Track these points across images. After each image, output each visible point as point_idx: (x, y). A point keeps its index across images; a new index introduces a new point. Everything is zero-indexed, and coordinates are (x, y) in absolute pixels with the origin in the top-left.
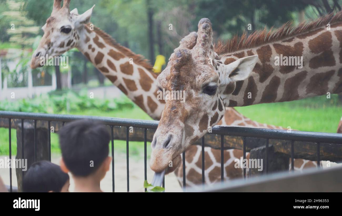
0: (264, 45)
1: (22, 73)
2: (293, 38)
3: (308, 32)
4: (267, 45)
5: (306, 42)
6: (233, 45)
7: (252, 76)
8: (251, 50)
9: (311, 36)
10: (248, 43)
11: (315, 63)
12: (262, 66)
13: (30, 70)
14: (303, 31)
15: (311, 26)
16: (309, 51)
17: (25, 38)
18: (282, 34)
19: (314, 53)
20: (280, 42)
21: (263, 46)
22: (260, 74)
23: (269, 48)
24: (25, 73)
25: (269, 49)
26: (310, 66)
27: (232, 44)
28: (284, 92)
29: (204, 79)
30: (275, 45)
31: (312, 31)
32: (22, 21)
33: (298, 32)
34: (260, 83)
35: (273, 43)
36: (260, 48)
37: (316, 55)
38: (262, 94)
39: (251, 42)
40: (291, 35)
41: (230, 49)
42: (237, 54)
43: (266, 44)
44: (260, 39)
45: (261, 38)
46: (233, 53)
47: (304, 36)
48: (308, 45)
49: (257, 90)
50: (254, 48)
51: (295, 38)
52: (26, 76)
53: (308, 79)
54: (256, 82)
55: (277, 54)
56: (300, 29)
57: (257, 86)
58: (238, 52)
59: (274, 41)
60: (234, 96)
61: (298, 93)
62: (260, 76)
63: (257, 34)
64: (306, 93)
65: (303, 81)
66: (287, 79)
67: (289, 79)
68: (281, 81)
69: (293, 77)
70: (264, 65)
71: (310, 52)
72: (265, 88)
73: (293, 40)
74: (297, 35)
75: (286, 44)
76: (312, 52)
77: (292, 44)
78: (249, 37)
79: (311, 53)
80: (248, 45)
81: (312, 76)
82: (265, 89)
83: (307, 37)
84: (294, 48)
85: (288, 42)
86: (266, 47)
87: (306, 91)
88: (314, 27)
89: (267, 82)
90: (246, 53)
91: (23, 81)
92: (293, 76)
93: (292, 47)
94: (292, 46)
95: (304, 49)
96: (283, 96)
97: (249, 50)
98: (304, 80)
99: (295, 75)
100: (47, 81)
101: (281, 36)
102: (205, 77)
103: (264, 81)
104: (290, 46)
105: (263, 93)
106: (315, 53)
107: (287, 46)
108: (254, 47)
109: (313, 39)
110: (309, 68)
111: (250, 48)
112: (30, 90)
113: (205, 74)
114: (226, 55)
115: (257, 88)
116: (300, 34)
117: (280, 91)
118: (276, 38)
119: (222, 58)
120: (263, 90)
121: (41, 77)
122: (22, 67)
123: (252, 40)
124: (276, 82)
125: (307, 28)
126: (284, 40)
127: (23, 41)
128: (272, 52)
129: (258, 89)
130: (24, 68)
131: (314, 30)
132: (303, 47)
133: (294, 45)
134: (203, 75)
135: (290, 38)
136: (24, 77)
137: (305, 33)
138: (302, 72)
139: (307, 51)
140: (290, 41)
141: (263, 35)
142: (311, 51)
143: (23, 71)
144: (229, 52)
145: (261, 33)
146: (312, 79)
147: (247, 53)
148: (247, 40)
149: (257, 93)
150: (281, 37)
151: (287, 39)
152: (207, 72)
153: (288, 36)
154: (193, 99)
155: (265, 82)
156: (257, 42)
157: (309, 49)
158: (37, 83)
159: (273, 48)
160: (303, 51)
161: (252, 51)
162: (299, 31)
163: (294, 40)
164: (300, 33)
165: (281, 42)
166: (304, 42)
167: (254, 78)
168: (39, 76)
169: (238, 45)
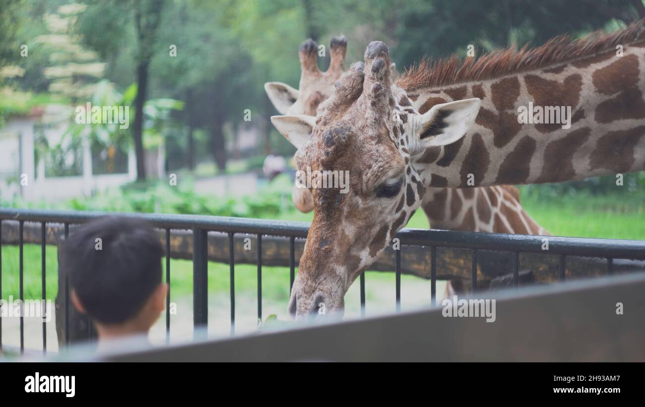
0: (506, 77)
1: (72, 150)
2: (565, 66)
3: (594, 55)
4: (512, 76)
5: (588, 74)
6: (447, 73)
7: (479, 132)
8: (482, 85)
9: (598, 64)
10: (477, 72)
11: (606, 112)
12: (498, 117)
13: (86, 144)
14: (584, 52)
15: (602, 43)
16: (593, 90)
17: (78, 84)
18: (543, 58)
19: (603, 94)
20: (538, 73)
21: (505, 79)
22: (495, 131)
23: (515, 82)
24: (79, 150)
25: (515, 84)
26: (596, 119)
27: (445, 70)
28: (543, 165)
29: (376, 176)
30: (528, 79)
31: (602, 52)
32: (72, 54)
33: (575, 54)
34: (496, 148)
35: (525, 74)
36: (499, 82)
37: (607, 98)
38: (499, 167)
39: (483, 69)
40: (561, 61)
41: (439, 79)
42: (451, 89)
43: (511, 74)
44: (500, 64)
45: (502, 64)
46: (444, 88)
47: (585, 63)
48: (592, 79)
49: (489, 162)
50: (487, 82)
51: (569, 65)
52: (79, 155)
53: (592, 141)
54: (487, 146)
55: (529, 95)
56: (578, 50)
57: (489, 154)
58: (454, 86)
59: (527, 70)
60: (441, 168)
61: (574, 168)
62: (494, 134)
63: (495, 56)
64: (589, 167)
65: (583, 146)
66: (550, 142)
67: (553, 142)
68: (537, 146)
69: (562, 139)
70: (501, 115)
71: (595, 92)
72: (504, 158)
73: (565, 69)
74: (573, 60)
75: (549, 77)
76: (600, 91)
77: (560, 78)
78: (479, 60)
79: (598, 93)
80: (477, 74)
81: (600, 135)
82: (505, 160)
83: (592, 65)
84: (563, 84)
85: (554, 74)
86: (512, 79)
87: (590, 164)
88: (606, 46)
89: (511, 146)
90: (470, 90)
91: (74, 165)
92: (562, 137)
93: (561, 84)
94: (559, 82)
95: (582, 87)
96: (542, 172)
97: (478, 83)
98: (585, 144)
99: (566, 135)
100: (119, 165)
101: (542, 61)
102: (378, 172)
103: (504, 145)
104: (556, 82)
105: (501, 166)
106: (605, 95)
107: (550, 81)
108: (487, 80)
109: (603, 69)
110: (596, 122)
111: (478, 81)
112: (88, 181)
113: (380, 164)
114: (430, 90)
115: (489, 157)
116: (580, 59)
117: (536, 164)
118: (531, 64)
119: (421, 95)
120: (501, 161)
121: (108, 159)
122: (73, 139)
123: (485, 66)
124: (528, 146)
125: (594, 48)
126: (546, 68)
127: (74, 90)
128: (521, 92)
129: (491, 158)
130: (77, 141)
131: (606, 51)
132: (581, 84)
133: (564, 81)
134: (375, 167)
135: (559, 65)
136: (76, 158)
137: (588, 57)
138: (581, 129)
139: (590, 90)
140: (558, 71)
141: (507, 58)
142: (596, 90)
143: (75, 146)
144: (438, 85)
145: (504, 54)
146: (601, 141)
147: (472, 89)
148: (475, 66)
149: (489, 166)
150: (542, 63)
151: (553, 67)
152: (382, 160)
153: (555, 61)
154: (359, 212)
155: (506, 146)
156: (494, 71)
157: (594, 87)
158: (100, 168)
159: (524, 83)
160: (581, 89)
161: (483, 87)
162: (577, 52)
163: (567, 71)
164: (580, 56)
165: (541, 73)
166: (585, 74)
167: (482, 138)
168: (103, 155)
169: (457, 74)
